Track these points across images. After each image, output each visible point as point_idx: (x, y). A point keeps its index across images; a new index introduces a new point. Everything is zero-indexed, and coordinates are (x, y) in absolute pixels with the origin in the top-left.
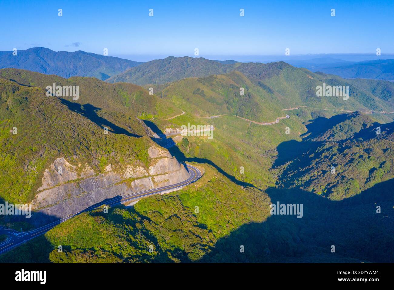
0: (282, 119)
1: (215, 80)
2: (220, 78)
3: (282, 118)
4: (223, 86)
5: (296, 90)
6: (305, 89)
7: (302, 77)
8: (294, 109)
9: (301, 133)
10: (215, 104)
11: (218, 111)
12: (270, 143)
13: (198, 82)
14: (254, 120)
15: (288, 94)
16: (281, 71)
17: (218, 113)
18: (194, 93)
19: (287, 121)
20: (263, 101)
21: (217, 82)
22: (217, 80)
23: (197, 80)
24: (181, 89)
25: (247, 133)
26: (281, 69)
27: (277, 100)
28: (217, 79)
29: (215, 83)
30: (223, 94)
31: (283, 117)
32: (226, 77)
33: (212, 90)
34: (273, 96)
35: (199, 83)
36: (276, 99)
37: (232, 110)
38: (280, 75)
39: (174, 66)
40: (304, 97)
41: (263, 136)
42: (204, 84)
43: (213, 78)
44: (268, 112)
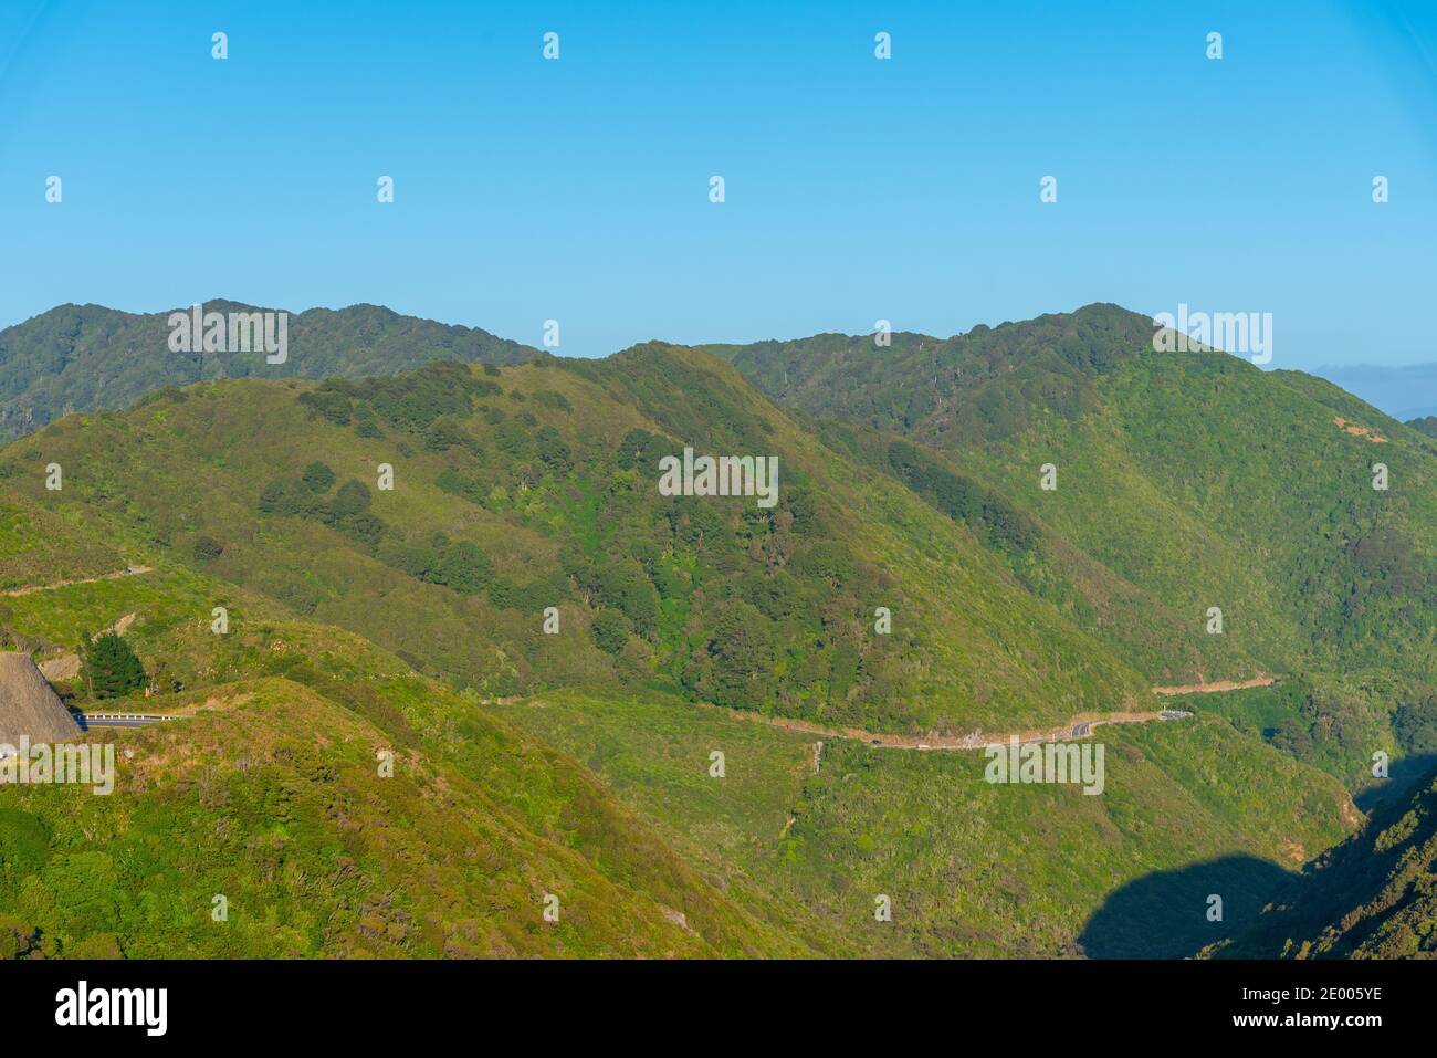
0: (1124, 727)
1: (477, 402)
2: (523, 391)
3: (1126, 717)
4: (555, 457)
5: (1247, 539)
6: (1324, 528)
7: (1293, 428)
8: (1236, 686)
9: (1308, 846)
10: (478, 600)
11: (501, 655)
12: (1015, 900)
13: (311, 417)
14: (852, 716)
15: (1172, 570)
16: (1095, 383)
17: (506, 675)
18: (269, 505)
19: (1173, 741)
20: (938, 564)
21: (495, 417)
22: (502, 403)
23: (304, 398)
24: (141, 466)
25: (794, 831)
26: (1099, 365)
27: (1069, 605)
28: (499, 392)
29: (472, 425)
30: (557, 520)
31: (1133, 711)
32: (584, 382)
33: (448, 484)
34: (1038, 573)
35: (321, 419)
36: (1060, 602)
37: (651, 654)
38: (1088, 420)
39: (101, 384)
40: (1319, 596)
41: (941, 848)
42: (367, 432)
43: (459, 389)
44: (985, 648)
